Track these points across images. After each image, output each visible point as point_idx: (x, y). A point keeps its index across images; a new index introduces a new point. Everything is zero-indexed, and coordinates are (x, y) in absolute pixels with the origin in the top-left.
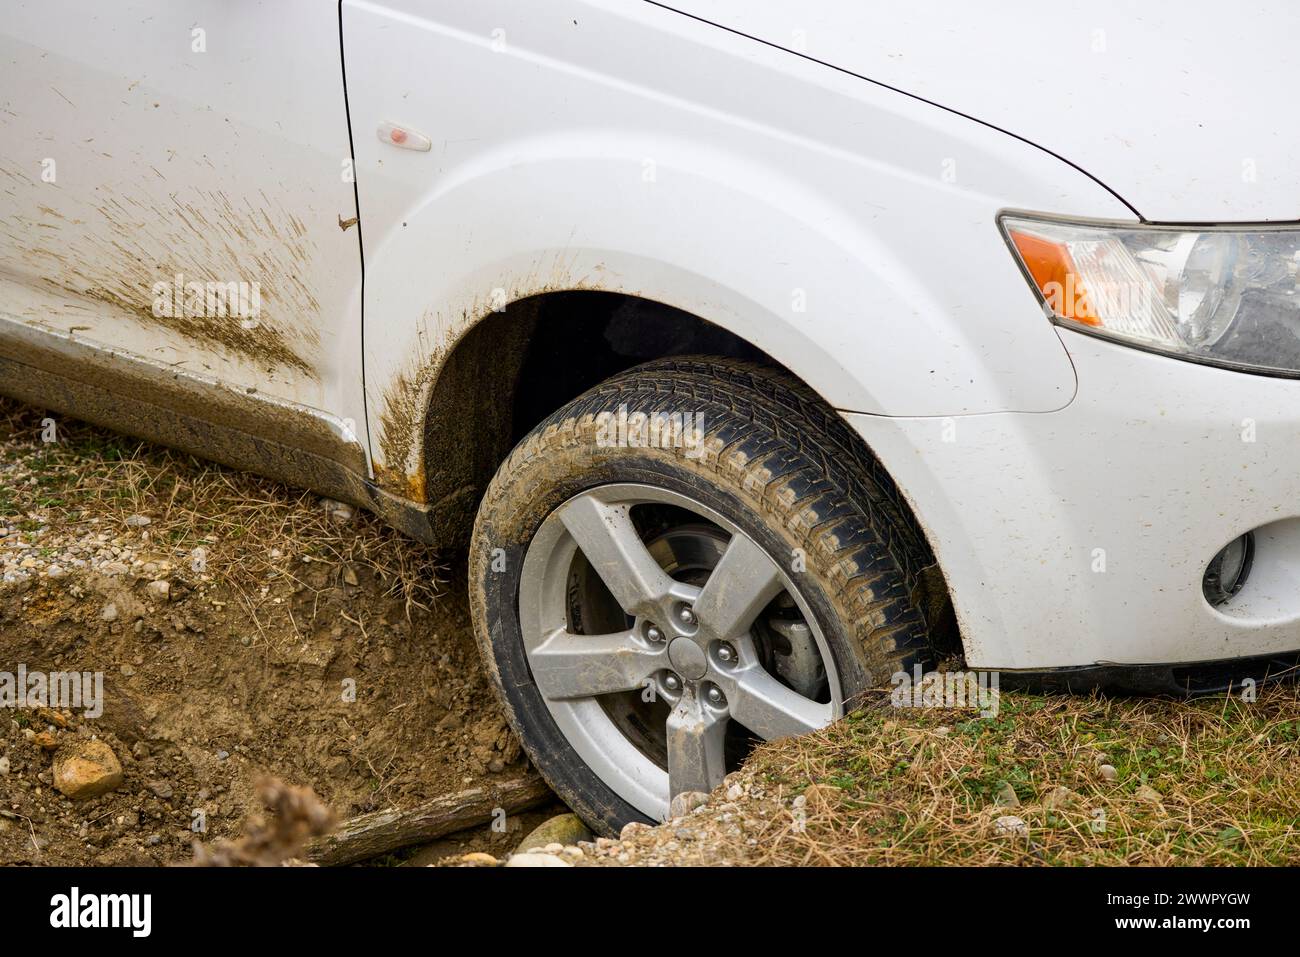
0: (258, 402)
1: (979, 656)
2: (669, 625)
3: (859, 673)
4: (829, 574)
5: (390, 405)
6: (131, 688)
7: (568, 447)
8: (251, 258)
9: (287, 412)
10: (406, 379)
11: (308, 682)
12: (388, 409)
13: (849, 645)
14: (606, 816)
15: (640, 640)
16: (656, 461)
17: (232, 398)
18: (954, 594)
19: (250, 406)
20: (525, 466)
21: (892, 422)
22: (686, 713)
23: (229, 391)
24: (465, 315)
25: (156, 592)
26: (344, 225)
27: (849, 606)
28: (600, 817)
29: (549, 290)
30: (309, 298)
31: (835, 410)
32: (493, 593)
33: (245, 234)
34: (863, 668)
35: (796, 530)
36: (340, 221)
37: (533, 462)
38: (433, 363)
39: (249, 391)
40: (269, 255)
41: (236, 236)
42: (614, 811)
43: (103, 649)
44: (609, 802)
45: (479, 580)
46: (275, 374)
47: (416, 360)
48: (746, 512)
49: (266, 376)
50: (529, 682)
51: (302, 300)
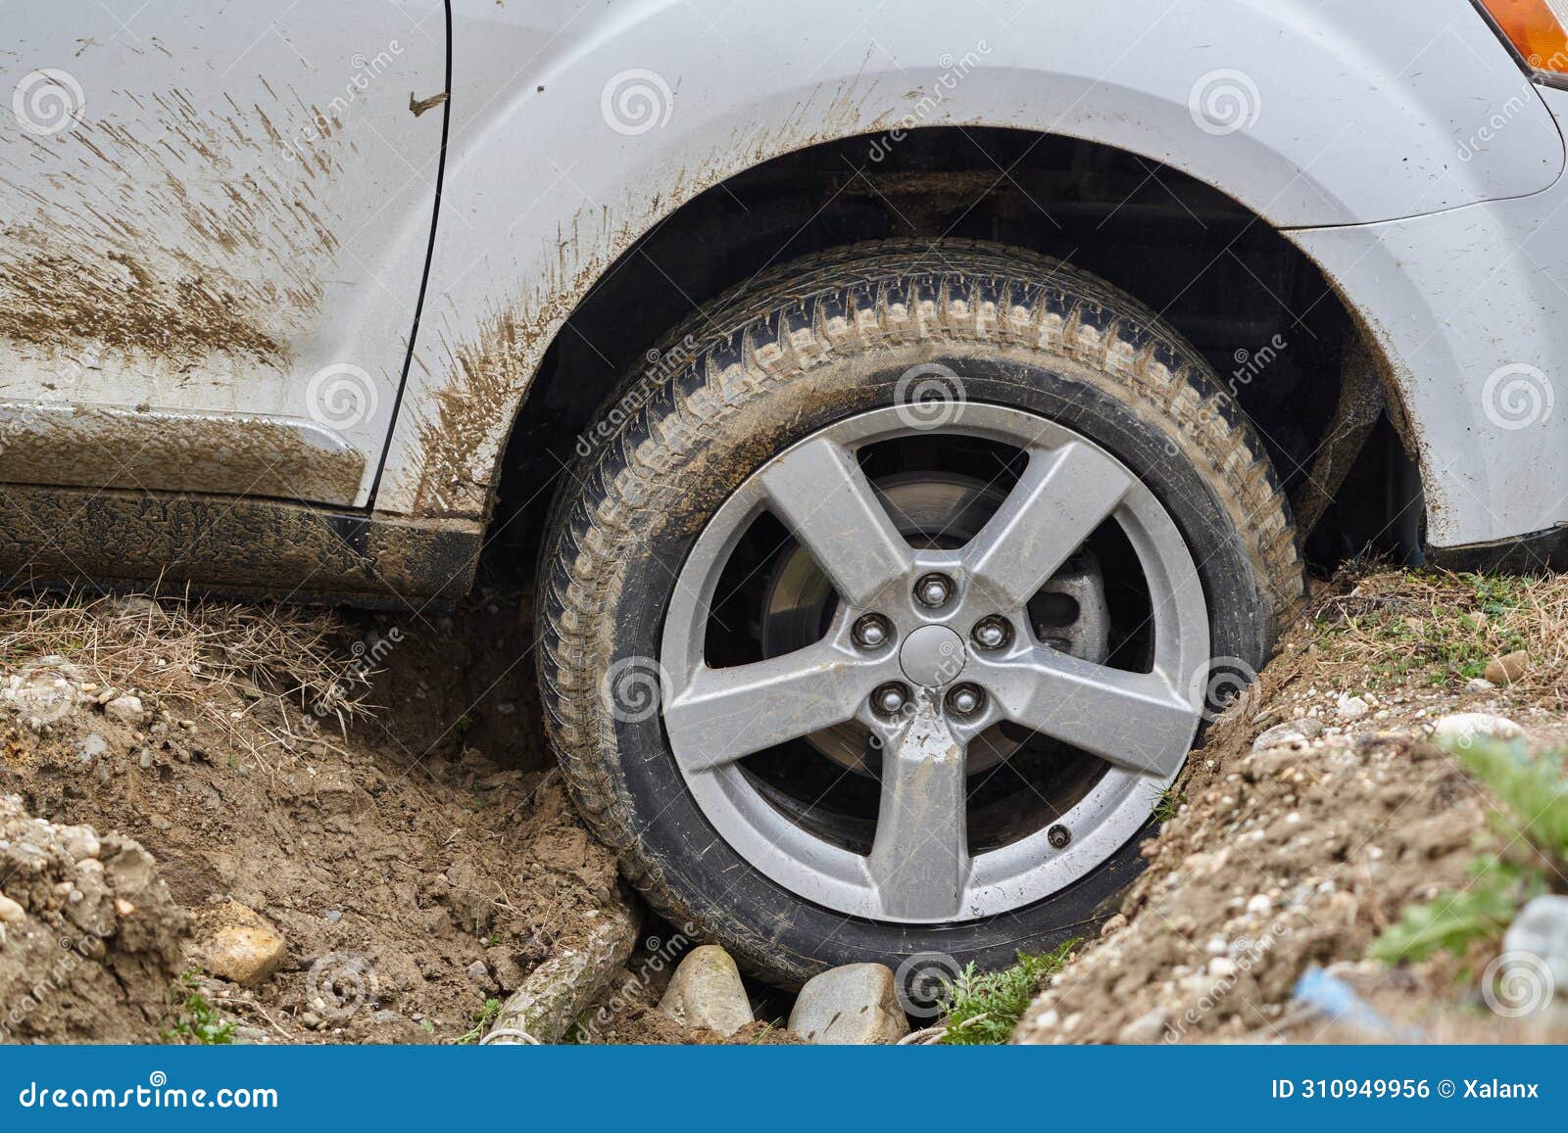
0: (157, 423)
1: (1455, 530)
2: (911, 612)
3: (1254, 600)
4: (1227, 467)
5: (467, 370)
6: (178, 845)
7: (812, 368)
8: (217, 189)
9: (220, 428)
10: (517, 320)
11: (330, 820)
12: (463, 374)
13: (1245, 559)
14: (778, 930)
15: (848, 648)
16: (965, 360)
17: (104, 426)
18: (1429, 451)
19: (141, 431)
20: (728, 411)
21: (1367, 230)
22: (926, 738)
23: (102, 416)
24: (656, 203)
25: (128, 713)
26: (417, 108)
27: (1247, 508)
28: (768, 933)
29: (819, 140)
30: (319, 232)
31: (1278, 229)
32: (629, 622)
33: (213, 151)
34: (1263, 591)
35: (1182, 414)
36: (413, 102)
37: (742, 405)
38: (577, 286)
39: (140, 409)
40: (256, 177)
41: (194, 156)
42: (790, 918)
43: (112, 799)
44: (781, 906)
45: (607, 607)
46: (194, 374)
47: (545, 288)
48: (1105, 404)
49: (176, 379)
50: (661, 753)
51: (308, 237)
